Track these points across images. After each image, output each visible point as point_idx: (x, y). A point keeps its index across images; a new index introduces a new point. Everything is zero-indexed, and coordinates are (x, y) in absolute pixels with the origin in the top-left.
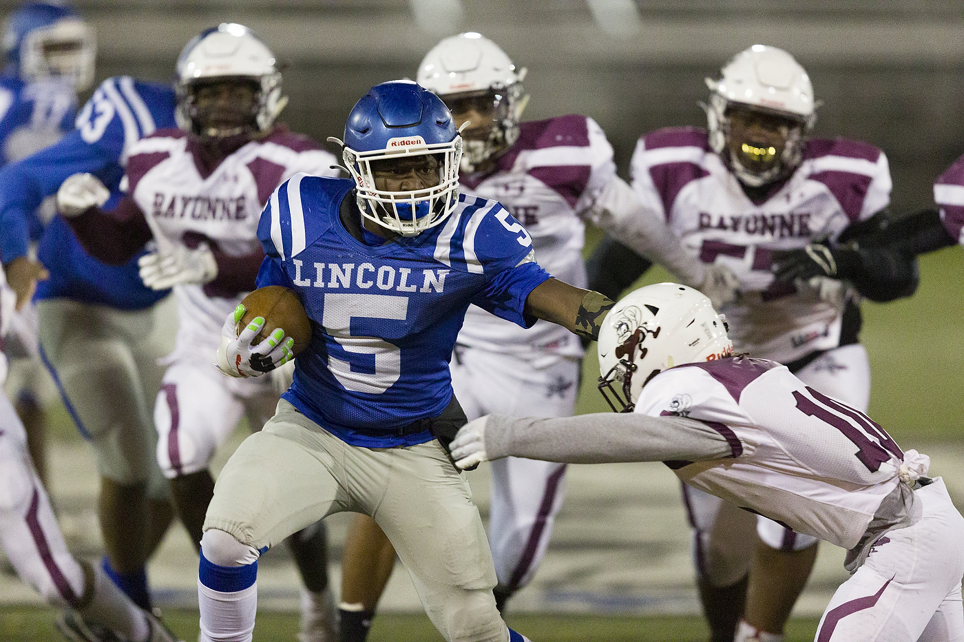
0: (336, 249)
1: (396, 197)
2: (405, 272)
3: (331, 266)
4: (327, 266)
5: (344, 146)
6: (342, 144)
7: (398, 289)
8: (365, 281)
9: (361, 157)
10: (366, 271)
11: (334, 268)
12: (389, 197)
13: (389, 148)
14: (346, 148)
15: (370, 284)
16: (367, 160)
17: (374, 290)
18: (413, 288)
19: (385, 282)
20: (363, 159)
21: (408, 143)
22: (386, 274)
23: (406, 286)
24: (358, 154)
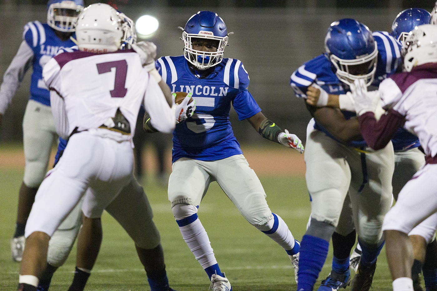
0: (188, 80)
1: (198, 53)
2: (213, 88)
3: (186, 86)
4: (185, 87)
5: (184, 31)
6: (183, 30)
7: (211, 95)
8: (199, 92)
9: (189, 35)
10: (199, 88)
11: (187, 87)
12: (195, 52)
13: (200, 34)
14: (184, 32)
15: (201, 93)
16: (190, 37)
17: (202, 95)
18: (216, 95)
19: (206, 92)
20: (189, 36)
21: (207, 33)
22: (206, 89)
23: (214, 93)
24: (188, 34)
